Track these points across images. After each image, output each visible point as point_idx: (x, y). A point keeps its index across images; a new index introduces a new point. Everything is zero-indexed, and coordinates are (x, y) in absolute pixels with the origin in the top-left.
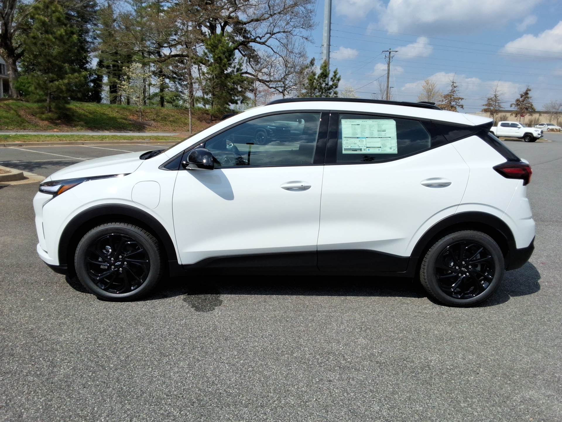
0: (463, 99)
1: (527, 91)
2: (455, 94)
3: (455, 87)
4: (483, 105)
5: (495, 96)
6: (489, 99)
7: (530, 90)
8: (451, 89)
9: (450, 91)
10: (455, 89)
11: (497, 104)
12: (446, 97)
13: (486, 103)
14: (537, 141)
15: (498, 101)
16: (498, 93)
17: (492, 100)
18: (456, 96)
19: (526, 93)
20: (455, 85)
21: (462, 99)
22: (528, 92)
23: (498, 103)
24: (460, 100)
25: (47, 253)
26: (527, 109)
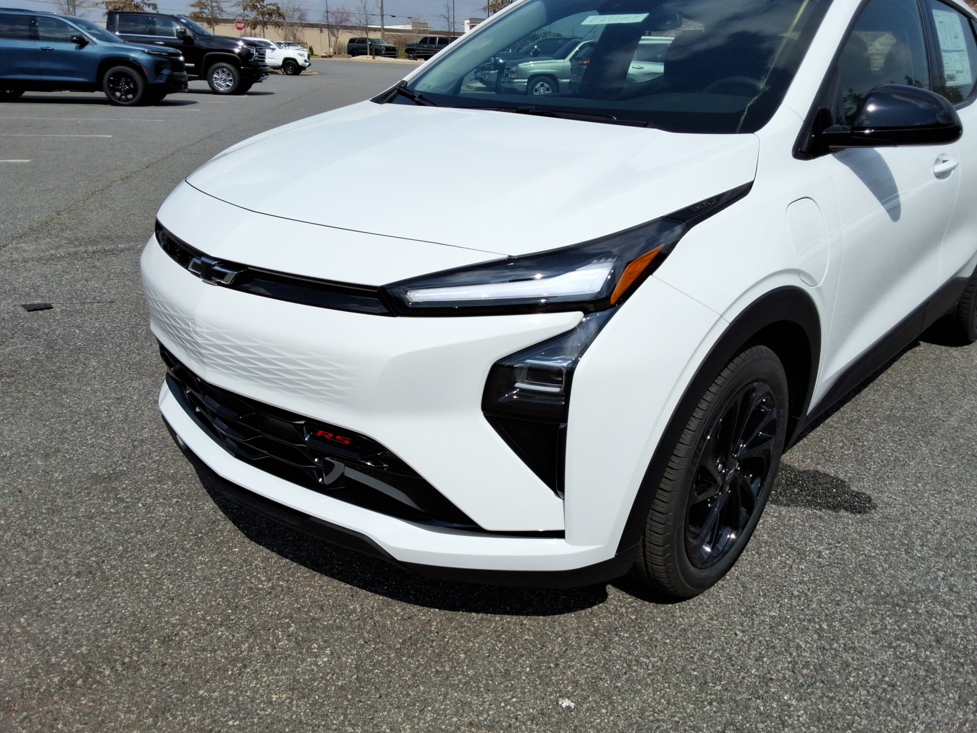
11: (215, 5)
25: (560, 534)
26: (270, 15)
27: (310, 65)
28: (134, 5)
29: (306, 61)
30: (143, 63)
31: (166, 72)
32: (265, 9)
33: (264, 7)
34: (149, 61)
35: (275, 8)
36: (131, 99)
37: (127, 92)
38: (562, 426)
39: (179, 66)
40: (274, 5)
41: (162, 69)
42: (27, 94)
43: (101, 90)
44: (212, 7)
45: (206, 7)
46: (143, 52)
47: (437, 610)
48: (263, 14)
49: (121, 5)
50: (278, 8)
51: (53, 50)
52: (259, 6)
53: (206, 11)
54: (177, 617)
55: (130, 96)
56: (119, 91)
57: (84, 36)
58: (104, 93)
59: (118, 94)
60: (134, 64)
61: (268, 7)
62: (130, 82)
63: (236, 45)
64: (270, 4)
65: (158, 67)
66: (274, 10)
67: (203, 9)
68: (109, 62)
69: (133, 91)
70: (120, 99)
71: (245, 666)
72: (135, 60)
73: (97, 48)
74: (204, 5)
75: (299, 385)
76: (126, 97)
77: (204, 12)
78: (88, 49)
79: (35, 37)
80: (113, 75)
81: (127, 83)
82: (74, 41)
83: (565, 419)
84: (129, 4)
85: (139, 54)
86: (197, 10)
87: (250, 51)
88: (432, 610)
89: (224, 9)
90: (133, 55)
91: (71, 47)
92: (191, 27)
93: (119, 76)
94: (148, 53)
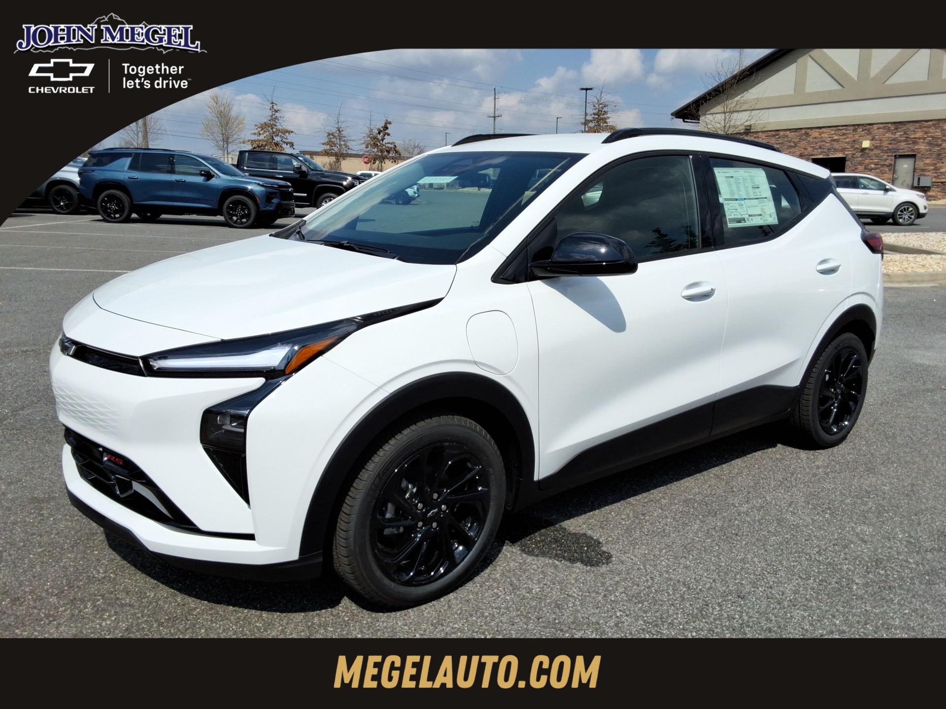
0: (292, 132)
1: (386, 124)
2: (278, 124)
3: (276, 111)
4: (323, 144)
5: (339, 130)
6: (329, 134)
7: (390, 123)
8: (271, 114)
9: (269, 118)
10: (277, 114)
11: (342, 143)
12: (264, 126)
13: (326, 140)
14: (413, 202)
15: (343, 139)
16: (343, 126)
17: (335, 137)
18: (280, 127)
19: (386, 128)
20: (275, 107)
21: (290, 132)
22: (388, 125)
23: (344, 141)
24: (287, 134)
25: (251, 537)
26: (388, 152)
27: (418, 196)
28: (275, 143)
29: (415, 193)
30: (257, 193)
31: (275, 201)
32: (384, 147)
33: (383, 145)
34: (262, 191)
35: (392, 146)
36: (245, 223)
37: (242, 217)
38: (243, 456)
39: (289, 196)
40: (391, 144)
41: (273, 198)
42: (163, 216)
43: (221, 215)
44: (340, 145)
45: (335, 145)
46: (259, 184)
47: (206, 602)
48: (382, 151)
49: (264, 143)
50: (395, 146)
51: (185, 181)
52: (379, 144)
53: (335, 149)
54: (31, 588)
55: (244, 220)
56: (236, 216)
57: (211, 171)
58: (223, 217)
59: (235, 218)
60: (250, 195)
61: (387, 145)
62: (245, 209)
63: (346, 179)
64: (389, 143)
65: (269, 197)
66: (391, 148)
67: (332, 146)
68: (229, 192)
69: (247, 216)
70: (236, 222)
71: (54, 620)
72: (251, 191)
73: (221, 180)
74: (333, 144)
75: (84, 414)
76: (241, 221)
77: (333, 149)
78: (213, 181)
79: (172, 171)
80: (232, 203)
81: (243, 210)
82: (202, 175)
83: (244, 451)
84: (271, 143)
85: (254, 186)
86: (328, 147)
87: (354, 183)
88: (202, 602)
89: (350, 147)
90: (250, 187)
91: (200, 180)
92: (307, 164)
93: (236, 203)
94: (262, 186)
